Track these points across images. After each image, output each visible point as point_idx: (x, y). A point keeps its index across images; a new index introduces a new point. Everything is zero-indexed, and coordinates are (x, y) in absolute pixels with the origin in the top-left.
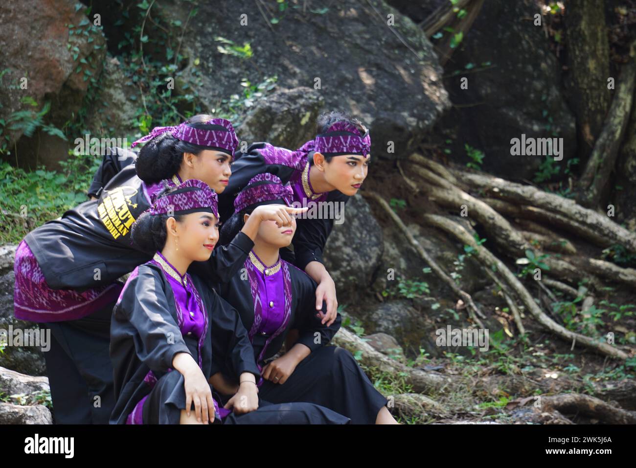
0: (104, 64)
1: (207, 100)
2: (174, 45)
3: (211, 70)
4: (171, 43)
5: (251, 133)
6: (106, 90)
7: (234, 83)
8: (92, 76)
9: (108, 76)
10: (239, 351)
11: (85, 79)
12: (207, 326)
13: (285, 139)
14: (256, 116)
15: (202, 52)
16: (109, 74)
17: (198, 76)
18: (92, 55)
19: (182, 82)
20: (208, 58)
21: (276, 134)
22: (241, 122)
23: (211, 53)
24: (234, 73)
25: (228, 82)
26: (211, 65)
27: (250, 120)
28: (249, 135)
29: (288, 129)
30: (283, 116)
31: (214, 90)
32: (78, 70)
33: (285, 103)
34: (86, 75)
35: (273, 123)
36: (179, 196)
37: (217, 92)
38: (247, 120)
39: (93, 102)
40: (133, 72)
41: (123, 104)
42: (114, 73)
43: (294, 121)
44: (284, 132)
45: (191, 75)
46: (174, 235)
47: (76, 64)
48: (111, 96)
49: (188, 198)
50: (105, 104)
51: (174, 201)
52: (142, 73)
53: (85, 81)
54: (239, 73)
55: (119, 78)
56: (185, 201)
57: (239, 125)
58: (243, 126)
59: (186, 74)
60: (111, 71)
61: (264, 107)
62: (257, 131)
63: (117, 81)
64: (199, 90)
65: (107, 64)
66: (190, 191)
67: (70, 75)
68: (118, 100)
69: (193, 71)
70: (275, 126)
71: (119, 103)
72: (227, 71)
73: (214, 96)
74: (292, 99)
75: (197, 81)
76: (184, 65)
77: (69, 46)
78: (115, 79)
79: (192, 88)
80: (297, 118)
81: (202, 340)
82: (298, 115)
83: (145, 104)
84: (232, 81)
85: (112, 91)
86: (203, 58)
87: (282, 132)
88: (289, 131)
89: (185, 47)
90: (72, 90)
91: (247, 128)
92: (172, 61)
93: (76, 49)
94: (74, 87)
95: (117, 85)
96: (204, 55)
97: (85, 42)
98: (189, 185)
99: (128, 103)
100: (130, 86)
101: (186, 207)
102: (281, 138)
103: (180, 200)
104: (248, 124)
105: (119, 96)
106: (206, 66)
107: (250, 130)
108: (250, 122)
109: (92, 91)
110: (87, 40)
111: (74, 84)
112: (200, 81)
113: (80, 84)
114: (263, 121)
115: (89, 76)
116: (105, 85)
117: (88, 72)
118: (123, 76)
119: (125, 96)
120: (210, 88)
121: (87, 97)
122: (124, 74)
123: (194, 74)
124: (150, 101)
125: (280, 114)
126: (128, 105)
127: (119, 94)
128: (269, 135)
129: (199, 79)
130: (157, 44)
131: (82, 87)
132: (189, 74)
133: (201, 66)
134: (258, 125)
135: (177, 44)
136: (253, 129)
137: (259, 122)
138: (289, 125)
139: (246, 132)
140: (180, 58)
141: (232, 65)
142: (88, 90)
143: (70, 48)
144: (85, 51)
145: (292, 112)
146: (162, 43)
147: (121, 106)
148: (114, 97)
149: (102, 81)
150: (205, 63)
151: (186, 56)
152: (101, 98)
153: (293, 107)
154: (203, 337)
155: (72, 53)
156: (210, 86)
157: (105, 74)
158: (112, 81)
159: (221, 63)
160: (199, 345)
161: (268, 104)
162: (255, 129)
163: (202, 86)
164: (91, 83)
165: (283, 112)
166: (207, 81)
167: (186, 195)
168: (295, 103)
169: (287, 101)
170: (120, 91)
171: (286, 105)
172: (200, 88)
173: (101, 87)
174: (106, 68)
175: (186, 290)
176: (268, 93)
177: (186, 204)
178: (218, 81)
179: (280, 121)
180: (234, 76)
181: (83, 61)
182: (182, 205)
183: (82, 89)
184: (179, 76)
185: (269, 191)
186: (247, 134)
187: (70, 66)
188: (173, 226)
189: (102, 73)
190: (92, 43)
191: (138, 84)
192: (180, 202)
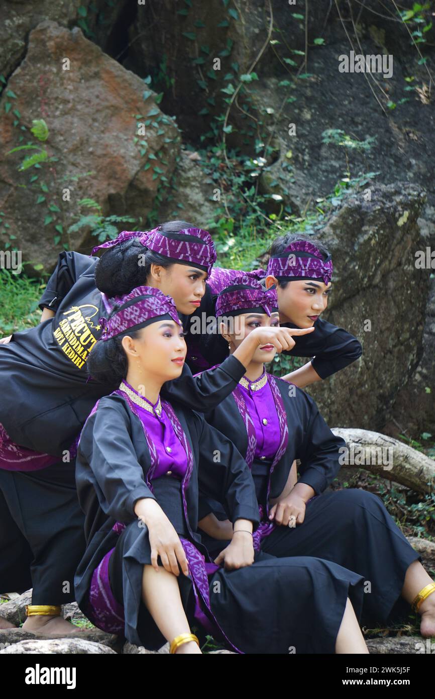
0: (178, 160)
1: (298, 199)
2: (264, 135)
3: (307, 164)
4: (260, 134)
5: (335, 237)
6: (181, 189)
7: (334, 179)
8: (162, 174)
9: (183, 174)
10: (235, 491)
11: (155, 177)
12: (191, 464)
13: (378, 243)
14: (341, 216)
15: (297, 143)
16: (184, 171)
17: (290, 171)
18: (163, 149)
19: (269, 179)
20: (304, 150)
21: (366, 237)
22: (325, 224)
23: (307, 144)
24: (335, 167)
25: (326, 177)
26: (306, 158)
27: (335, 222)
28: (333, 239)
29: (382, 232)
30: (374, 216)
31: (308, 186)
32: (147, 167)
33: (379, 201)
34: (156, 173)
35: (363, 225)
36: (129, 310)
37: (311, 189)
38: (331, 222)
39: (165, 204)
40: (214, 168)
41: (201, 205)
42: (190, 169)
43: (388, 221)
44: (376, 235)
45: (281, 170)
46: (135, 355)
47: (144, 160)
48: (186, 196)
49: (141, 309)
50: (180, 205)
51: (125, 316)
52: (225, 169)
53: (155, 180)
54: (340, 167)
55: (196, 175)
56: (137, 313)
57: (322, 228)
58: (327, 229)
59: (276, 169)
60: (186, 167)
61: (352, 205)
62: (342, 235)
63: (195, 179)
64: (289, 188)
65: (182, 159)
66: (141, 300)
67: (137, 174)
68: (195, 201)
69: (285, 165)
70: (365, 228)
71: (196, 205)
72: (326, 165)
73: (307, 194)
74: (388, 196)
75: (288, 177)
76: (274, 158)
77: (136, 139)
78: (193, 177)
79: (282, 186)
80: (392, 218)
81: (187, 480)
82: (393, 214)
83: (226, 205)
84: (330, 176)
85: (188, 191)
86: (298, 150)
87: (374, 235)
88: (382, 234)
89: (277, 138)
90: (139, 190)
91: (332, 231)
92: (261, 154)
93: (144, 143)
94: (142, 187)
95: (193, 183)
96: (299, 146)
97: (154, 135)
98: (138, 294)
99: (207, 204)
100: (209, 184)
101: (141, 320)
102: (373, 242)
103: (132, 313)
104: (332, 226)
105: (196, 195)
106: (301, 159)
107: (334, 233)
108: (335, 224)
109: (164, 192)
110: (157, 132)
111: (142, 183)
112: (292, 177)
113: (149, 183)
114: (350, 222)
115: (159, 174)
116: (180, 184)
117: (158, 170)
118: (201, 173)
119: (204, 195)
120: (303, 185)
121: (157, 198)
122: (202, 170)
123: (286, 169)
124: (231, 201)
125: (372, 213)
126: (207, 206)
127: (197, 193)
128: (358, 239)
129: (291, 174)
130: (245, 135)
131: (151, 187)
132: (279, 169)
133: (295, 159)
134: (345, 227)
135: (268, 134)
136: (338, 232)
137: (346, 223)
138: (382, 227)
139: (330, 235)
140: (270, 149)
141: (333, 157)
142: (158, 190)
143: (138, 142)
144: (154, 144)
145: (386, 211)
146: (251, 134)
147: (198, 208)
148: (190, 197)
149: (175, 179)
150: (300, 155)
151: (277, 149)
152: (175, 199)
153: (388, 205)
154: (187, 476)
155: (139, 148)
156: (304, 182)
157: (180, 171)
158: (188, 178)
159: (319, 156)
160: (183, 486)
161: (357, 203)
162: (341, 232)
163: (294, 183)
164: (162, 182)
165: (374, 212)
166: (301, 176)
167: (137, 306)
168: (391, 201)
169: (381, 199)
170: (197, 190)
171: (379, 203)
172: (291, 185)
173: (175, 187)
174: (181, 164)
175: (159, 420)
176: (360, 190)
177: (140, 316)
178: (313, 176)
179: (371, 223)
180: (334, 170)
181: (152, 156)
182: (135, 318)
183: (151, 189)
184: (267, 171)
185: (245, 297)
186: (330, 238)
187: (137, 162)
188: (130, 346)
189: (176, 170)
190: (162, 136)
191: (220, 181)
192: (133, 316)
